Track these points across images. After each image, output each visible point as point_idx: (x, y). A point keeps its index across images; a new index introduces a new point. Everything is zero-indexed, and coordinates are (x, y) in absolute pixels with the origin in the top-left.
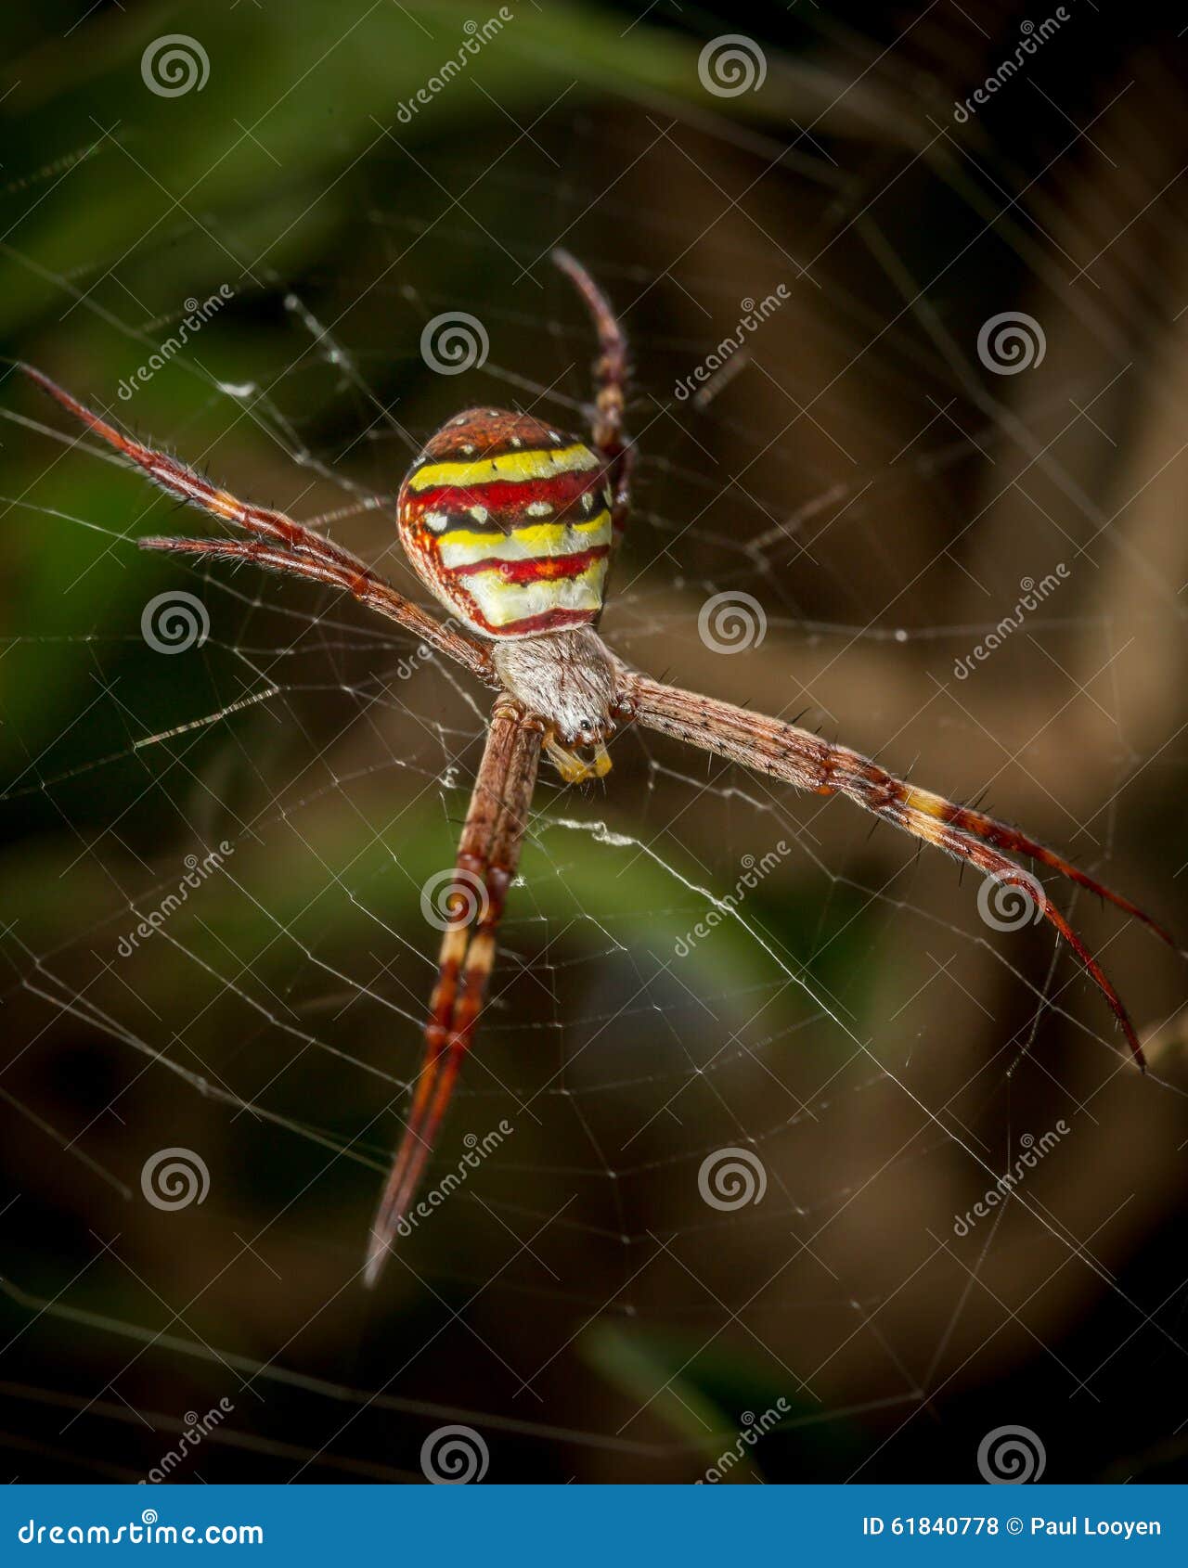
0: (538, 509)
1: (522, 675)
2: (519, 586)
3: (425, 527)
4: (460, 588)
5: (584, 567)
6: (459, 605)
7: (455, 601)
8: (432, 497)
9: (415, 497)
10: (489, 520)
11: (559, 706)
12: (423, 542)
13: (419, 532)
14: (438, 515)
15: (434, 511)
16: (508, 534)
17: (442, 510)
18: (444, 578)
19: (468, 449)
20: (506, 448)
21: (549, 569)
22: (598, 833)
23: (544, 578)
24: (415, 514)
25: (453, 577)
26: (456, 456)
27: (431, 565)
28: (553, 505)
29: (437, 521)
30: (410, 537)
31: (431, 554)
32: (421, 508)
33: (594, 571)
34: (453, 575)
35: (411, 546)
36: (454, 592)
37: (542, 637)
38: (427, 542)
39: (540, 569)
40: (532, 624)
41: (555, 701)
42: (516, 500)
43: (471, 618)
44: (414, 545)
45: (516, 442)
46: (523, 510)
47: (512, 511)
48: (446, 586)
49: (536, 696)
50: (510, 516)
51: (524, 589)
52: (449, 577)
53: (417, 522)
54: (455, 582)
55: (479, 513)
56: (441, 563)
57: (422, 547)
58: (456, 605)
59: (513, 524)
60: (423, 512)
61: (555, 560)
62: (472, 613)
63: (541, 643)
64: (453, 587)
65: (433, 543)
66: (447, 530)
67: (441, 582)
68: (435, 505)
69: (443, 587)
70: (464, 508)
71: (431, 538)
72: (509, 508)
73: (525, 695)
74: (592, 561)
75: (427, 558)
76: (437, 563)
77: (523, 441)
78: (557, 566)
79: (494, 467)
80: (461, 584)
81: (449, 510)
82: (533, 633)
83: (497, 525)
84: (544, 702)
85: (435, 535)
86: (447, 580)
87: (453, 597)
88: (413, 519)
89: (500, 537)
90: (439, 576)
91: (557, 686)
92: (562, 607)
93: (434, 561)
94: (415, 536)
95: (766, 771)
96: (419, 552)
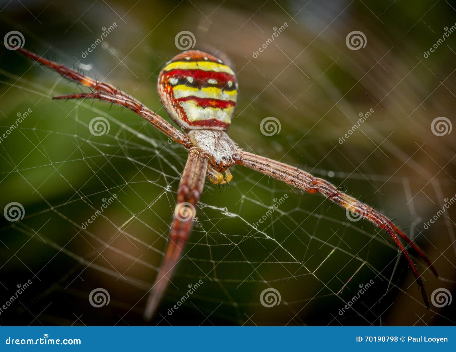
0: (212, 81)
1: (200, 140)
2: (202, 108)
3: (169, 84)
4: (180, 106)
5: (227, 106)
6: (178, 114)
7: (177, 112)
8: (173, 73)
9: (166, 73)
10: (193, 82)
11: (214, 151)
12: (167, 89)
13: (166, 86)
14: (174, 79)
15: (173, 77)
16: (200, 89)
17: (176, 77)
18: (174, 103)
19: (188, 58)
20: (202, 59)
21: (214, 103)
22: (224, 212)
23: (211, 106)
24: (165, 79)
25: (178, 102)
26: (184, 60)
27: (169, 98)
28: (218, 81)
29: (173, 81)
30: (162, 88)
31: (170, 94)
32: (168, 77)
33: (230, 109)
34: (178, 101)
35: (162, 91)
36: (177, 109)
37: (208, 130)
38: (169, 89)
39: (210, 103)
40: (205, 123)
41: (213, 149)
42: (204, 77)
43: (182, 119)
44: (164, 91)
45: (206, 58)
46: (206, 81)
47: (202, 80)
48: (174, 106)
49: (206, 147)
50: (201, 82)
51: (203, 109)
52: (176, 102)
53: (166, 82)
54: (178, 104)
55: (190, 79)
56: (173, 97)
57: (167, 91)
58: (177, 114)
59: (202, 85)
60: (169, 78)
61: (217, 101)
62: (183, 116)
63: (207, 131)
64: (177, 106)
65: (171, 89)
66: (177, 84)
67: (172, 105)
68: (174, 76)
69: (173, 107)
70: (185, 77)
71: (171, 87)
72: (201, 79)
73: (201, 146)
74: (229, 105)
75: (168, 95)
76: (172, 97)
77: (208, 59)
78: (217, 103)
79: (197, 65)
80: (180, 105)
81: (179, 77)
82: (205, 127)
83: (196, 85)
84: (209, 149)
85: (172, 86)
86: (175, 103)
87: (176, 110)
88: (164, 81)
89: (197, 89)
90: (172, 102)
91: (213, 145)
92: (217, 119)
93: (170, 96)
94: (164, 87)
95: (290, 182)
96: (165, 93)
